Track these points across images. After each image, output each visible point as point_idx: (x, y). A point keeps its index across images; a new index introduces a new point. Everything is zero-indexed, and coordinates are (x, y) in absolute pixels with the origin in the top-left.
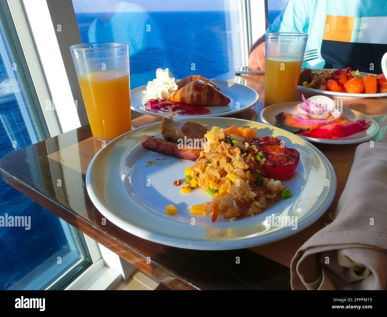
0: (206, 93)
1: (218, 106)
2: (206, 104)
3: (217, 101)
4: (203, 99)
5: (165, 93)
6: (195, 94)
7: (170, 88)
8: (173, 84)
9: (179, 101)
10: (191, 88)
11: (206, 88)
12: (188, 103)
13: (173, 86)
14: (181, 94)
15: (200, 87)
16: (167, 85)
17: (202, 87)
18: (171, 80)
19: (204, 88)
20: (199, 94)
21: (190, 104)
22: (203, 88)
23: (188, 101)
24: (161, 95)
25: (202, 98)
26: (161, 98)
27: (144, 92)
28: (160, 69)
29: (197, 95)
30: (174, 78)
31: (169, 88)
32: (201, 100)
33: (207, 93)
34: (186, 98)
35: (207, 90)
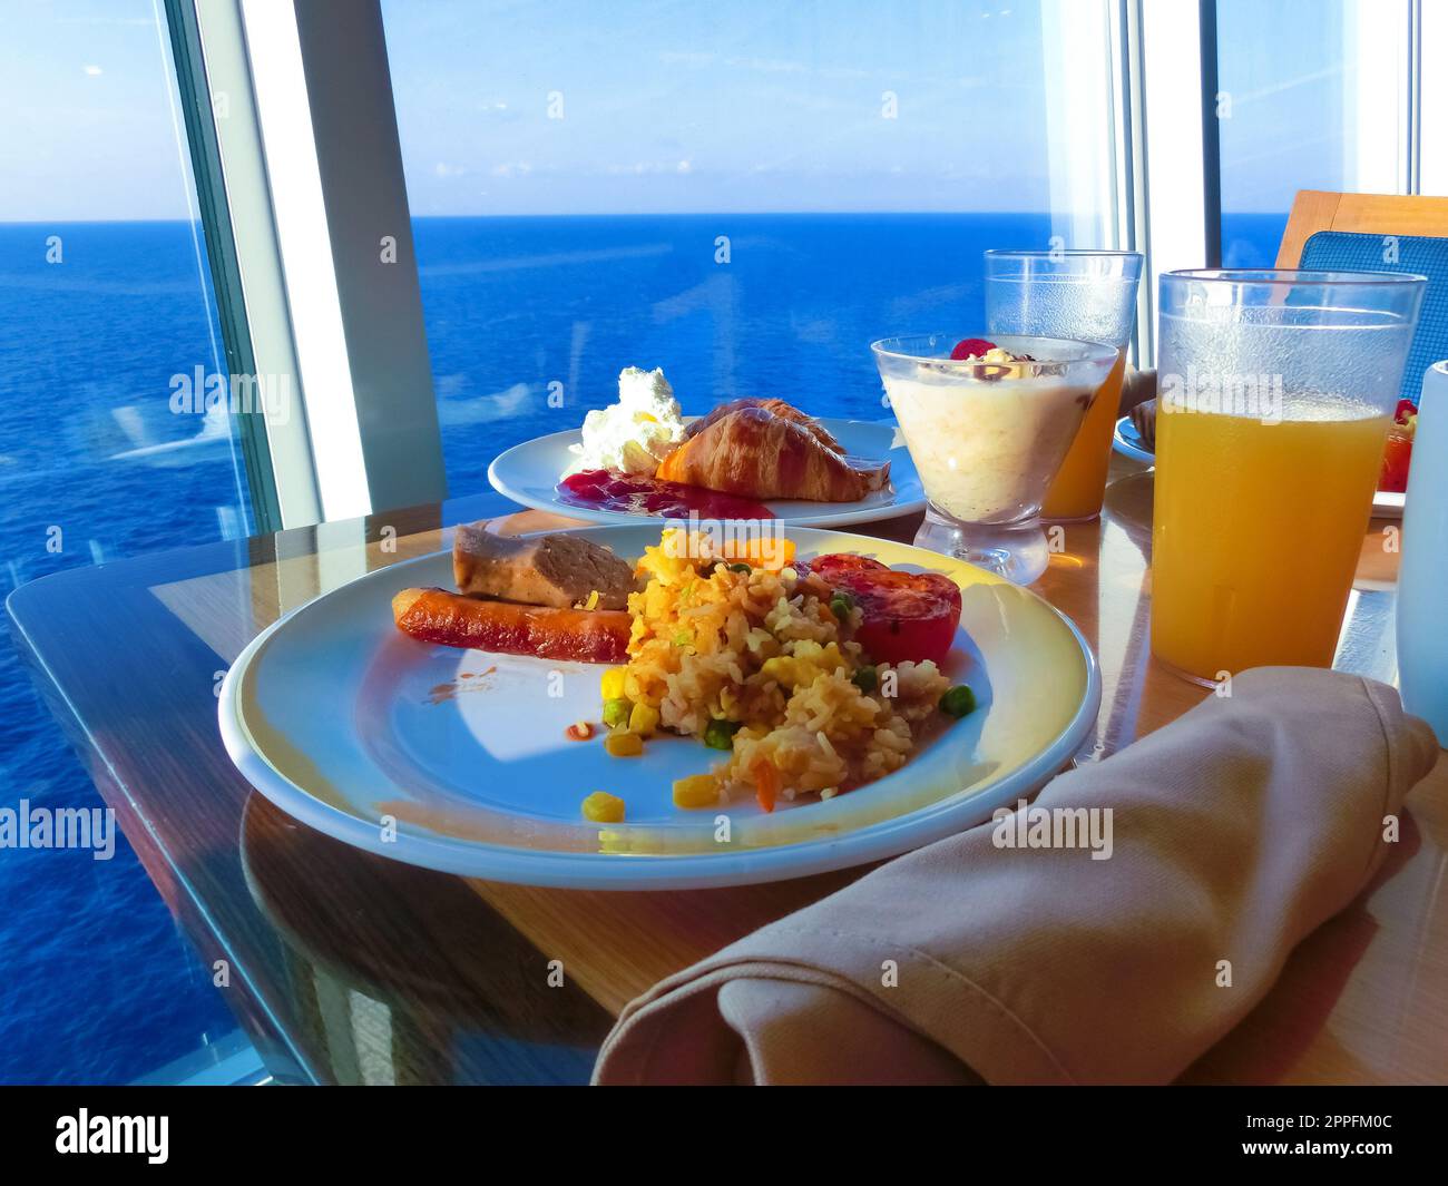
0: (777, 451)
1: (820, 501)
2: (780, 495)
3: (817, 483)
4: (763, 473)
5: (639, 451)
6: (737, 455)
7: (657, 434)
8: (666, 419)
9: (682, 479)
10: (726, 432)
11: (779, 436)
12: (712, 486)
13: (665, 425)
14: (692, 454)
15: (755, 429)
16: (647, 424)
17: (763, 430)
18: (660, 406)
19: (769, 435)
20: (751, 456)
21: (721, 489)
22: (765, 435)
23: (713, 482)
24: (622, 457)
25: (761, 468)
26: (622, 469)
27: (572, 448)
28: (633, 369)
29: (745, 458)
30: (672, 400)
31: (652, 434)
32: (757, 476)
33: (781, 452)
34: (706, 470)
35: (781, 443)
